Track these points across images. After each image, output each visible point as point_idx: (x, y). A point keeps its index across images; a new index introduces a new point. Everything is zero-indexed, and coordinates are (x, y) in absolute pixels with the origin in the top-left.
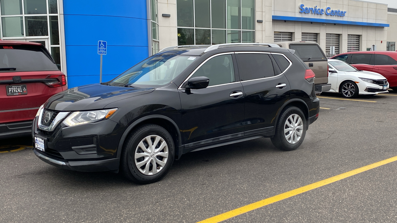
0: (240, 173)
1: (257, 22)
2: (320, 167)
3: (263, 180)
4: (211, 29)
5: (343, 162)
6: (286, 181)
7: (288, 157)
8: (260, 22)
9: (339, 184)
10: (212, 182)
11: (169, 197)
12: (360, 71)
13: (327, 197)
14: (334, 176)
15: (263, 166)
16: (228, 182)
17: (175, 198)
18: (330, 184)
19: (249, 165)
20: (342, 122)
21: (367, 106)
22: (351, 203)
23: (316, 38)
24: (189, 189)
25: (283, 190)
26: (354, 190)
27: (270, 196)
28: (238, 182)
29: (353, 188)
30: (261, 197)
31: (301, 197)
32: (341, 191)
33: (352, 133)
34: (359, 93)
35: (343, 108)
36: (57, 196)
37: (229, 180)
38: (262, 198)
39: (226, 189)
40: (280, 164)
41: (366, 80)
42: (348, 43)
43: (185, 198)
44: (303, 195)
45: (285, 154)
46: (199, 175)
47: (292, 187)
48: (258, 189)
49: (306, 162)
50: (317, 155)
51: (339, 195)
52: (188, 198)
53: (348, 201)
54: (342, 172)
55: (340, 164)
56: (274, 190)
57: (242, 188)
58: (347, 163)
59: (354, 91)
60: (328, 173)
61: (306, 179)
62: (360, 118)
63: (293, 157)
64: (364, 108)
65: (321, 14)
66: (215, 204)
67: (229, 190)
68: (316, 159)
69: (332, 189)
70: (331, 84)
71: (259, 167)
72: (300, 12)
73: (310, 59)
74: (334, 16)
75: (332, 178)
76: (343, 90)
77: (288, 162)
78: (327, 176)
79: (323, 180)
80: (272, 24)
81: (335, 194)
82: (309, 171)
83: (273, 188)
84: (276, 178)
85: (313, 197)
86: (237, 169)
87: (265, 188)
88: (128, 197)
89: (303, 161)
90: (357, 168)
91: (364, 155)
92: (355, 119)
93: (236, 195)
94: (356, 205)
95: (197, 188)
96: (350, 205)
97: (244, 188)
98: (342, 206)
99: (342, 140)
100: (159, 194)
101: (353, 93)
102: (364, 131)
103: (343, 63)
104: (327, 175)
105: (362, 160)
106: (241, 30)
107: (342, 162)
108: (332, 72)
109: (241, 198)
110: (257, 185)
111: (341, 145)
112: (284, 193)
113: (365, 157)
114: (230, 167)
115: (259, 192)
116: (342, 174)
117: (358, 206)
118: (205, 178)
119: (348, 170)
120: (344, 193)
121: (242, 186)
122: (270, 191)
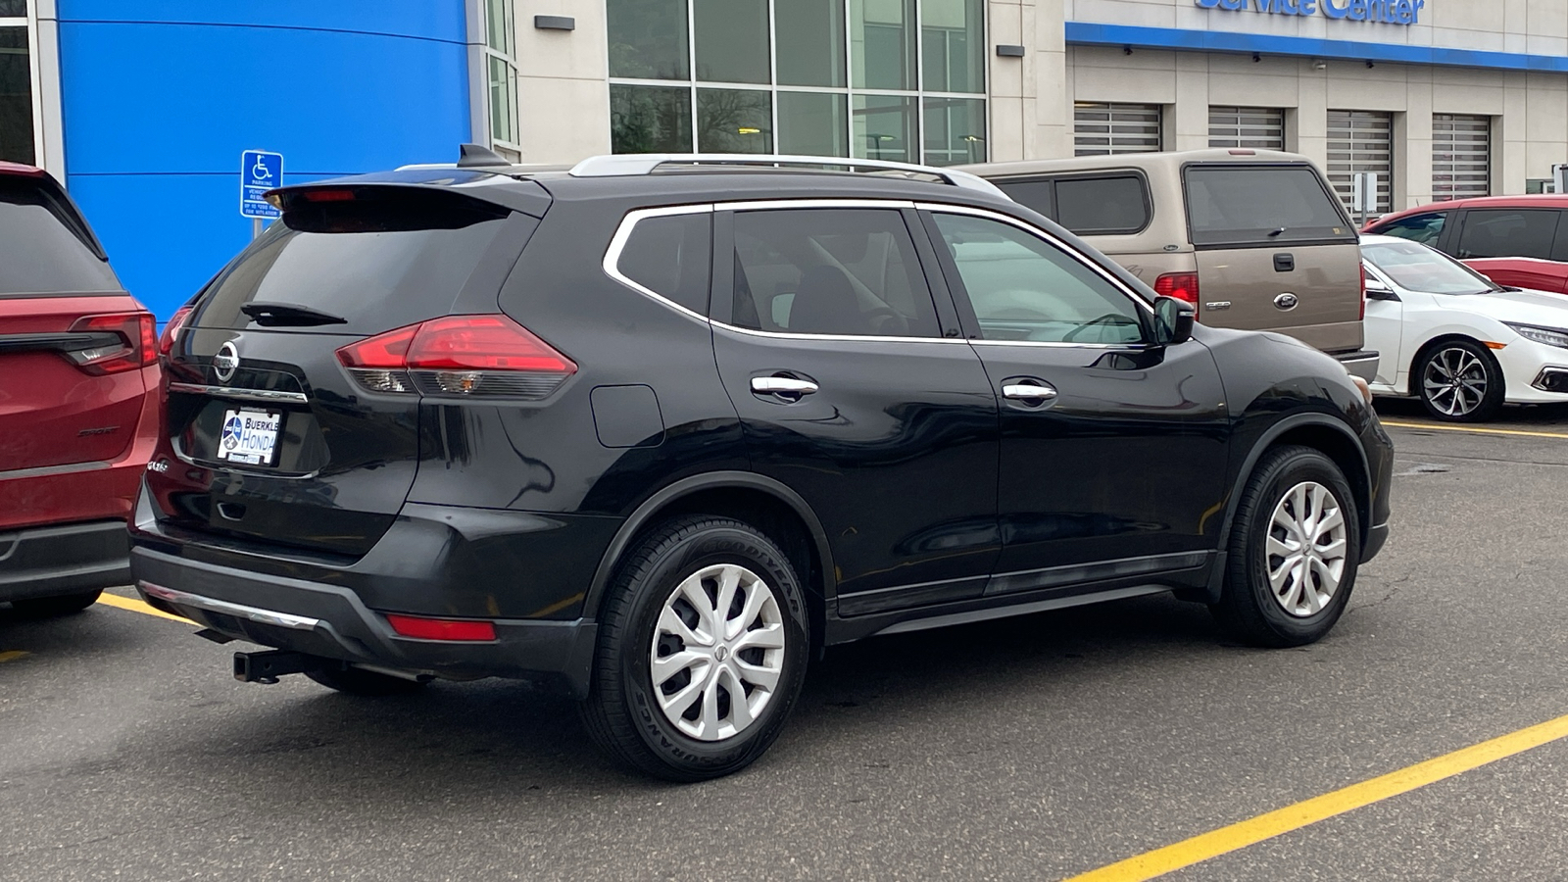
0: (1010, 753)
1: (998, 54)
2: (1369, 722)
3: (1122, 776)
4: (775, 88)
5: (1467, 698)
6: (1222, 782)
7: (1215, 682)
8: (1011, 53)
9: (1459, 788)
10: (893, 790)
11: (716, 853)
12: (1508, 290)
13: (1416, 841)
14: (1435, 755)
15: (1111, 721)
16: (966, 789)
17: (746, 857)
18: (1421, 789)
19: (1044, 716)
20: (1439, 530)
21: (1548, 457)
22: (1521, 861)
23: (1281, 133)
24: (795, 821)
25: (1218, 818)
26: (1529, 812)
27: (1165, 840)
28: (1012, 790)
29: (1526, 802)
30: (1126, 846)
31: (1301, 844)
32: (1472, 816)
33: (1493, 577)
34: (1507, 396)
35: (1436, 468)
36: (203, 860)
37: (970, 779)
38: (1132, 848)
39: (962, 818)
40: (1186, 710)
41: (1537, 335)
42: (1435, 158)
43: (790, 857)
44: (1311, 836)
45: (1199, 670)
46: (825, 763)
47: (1257, 803)
48: (1105, 814)
49: (1299, 703)
50: (1348, 673)
51: (1467, 831)
52: (801, 855)
53: (1508, 852)
54: (1466, 740)
55: (1454, 707)
56: (1178, 815)
57: (1035, 811)
58: (1485, 702)
59: (1481, 387)
60: (1406, 747)
61: (1310, 772)
62: (1523, 509)
63: (1240, 683)
64: (1533, 467)
65: (1303, 12)
66: (930, 876)
67: (980, 823)
68: (1342, 690)
69: (1434, 809)
70: (1377, 355)
71: (1095, 726)
72: (1198, 6)
73: (1277, 233)
74: (1363, 21)
75: (1425, 763)
76: (1429, 383)
77: (1219, 702)
78: (1403, 757)
79: (1389, 775)
80: (1066, 66)
81: (1447, 828)
82: (1320, 738)
83: (1173, 811)
84: (1179, 771)
85: (1356, 843)
86: (995, 735)
87: (1136, 810)
88: (533, 857)
89: (1285, 697)
90: (1529, 723)
91: (1558, 669)
92: (1500, 517)
93: (1013, 840)
94: (1544, 867)
95: (830, 815)
96: (1519, 868)
97: (1044, 810)
98: (1484, 874)
99: (1451, 607)
100: (668, 842)
101: (1475, 397)
102: (1548, 569)
103: (1425, 252)
104: (1400, 752)
105: (1549, 688)
106: (921, 94)
107: (1461, 701)
108: (1378, 296)
109: (1040, 851)
110: (1097, 798)
111: (1447, 631)
112: (1222, 826)
113: (1561, 678)
114: (961, 728)
115: (1112, 824)
116: (1470, 748)
117: (1556, 874)
118: (857, 775)
119: (1492, 732)
120: (1488, 823)
121: (1034, 806)
122: (1162, 823)
